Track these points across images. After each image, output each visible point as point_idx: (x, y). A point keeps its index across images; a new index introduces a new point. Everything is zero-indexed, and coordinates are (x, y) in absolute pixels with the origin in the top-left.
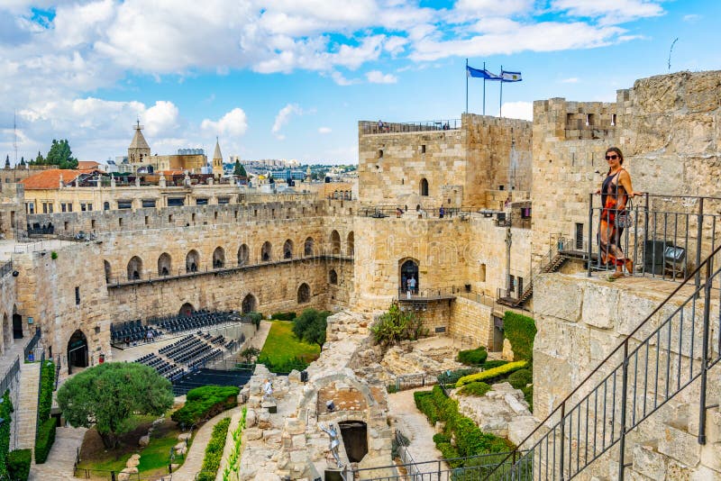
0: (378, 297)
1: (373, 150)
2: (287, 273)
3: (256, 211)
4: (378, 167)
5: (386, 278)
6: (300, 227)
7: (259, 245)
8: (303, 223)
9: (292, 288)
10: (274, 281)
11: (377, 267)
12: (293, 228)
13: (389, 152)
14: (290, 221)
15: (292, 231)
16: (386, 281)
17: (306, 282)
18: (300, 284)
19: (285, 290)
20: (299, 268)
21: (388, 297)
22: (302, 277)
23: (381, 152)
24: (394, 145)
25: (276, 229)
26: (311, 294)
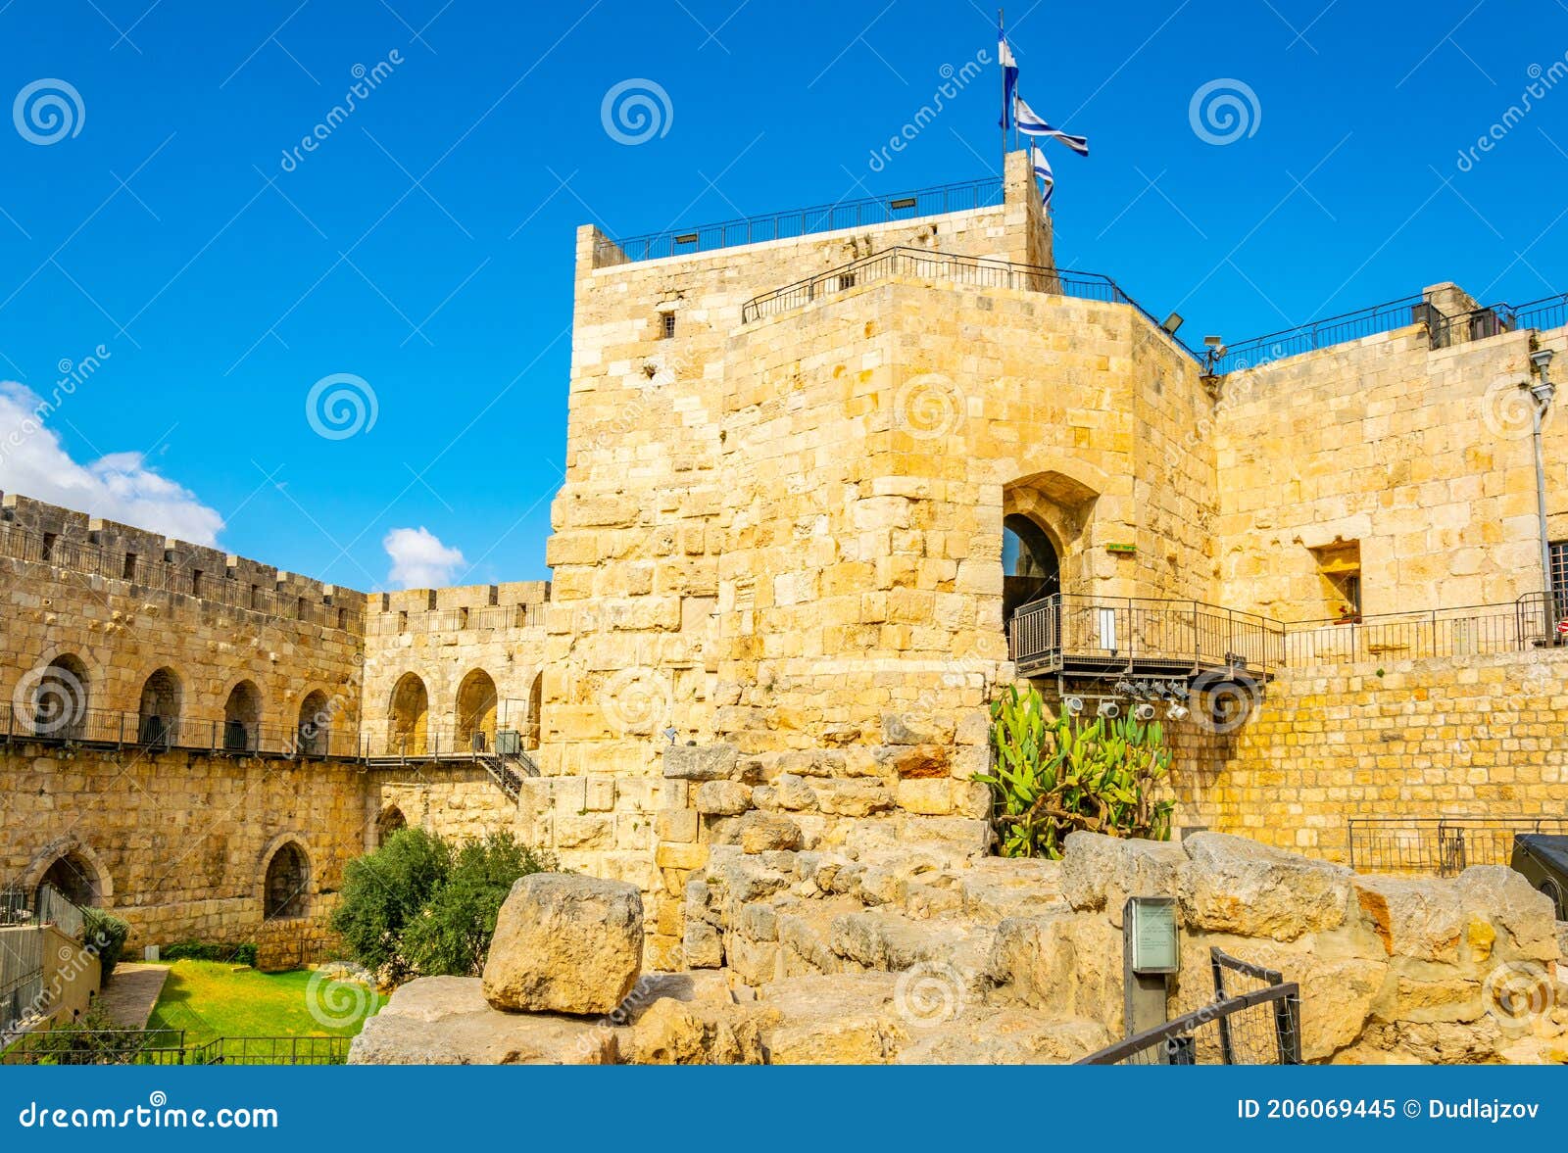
0: (911, 665)
1: (635, 313)
2: (235, 801)
3: (130, 559)
4: (651, 373)
5: (947, 569)
6: (289, 649)
7: (135, 675)
8: (302, 640)
9: (245, 858)
10: (181, 818)
11: (902, 511)
12: (267, 646)
13: (700, 316)
14: (258, 619)
15: (261, 654)
16: (946, 584)
17: (299, 840)
18: (276, 845)
19: (220, 858)
20: (276, 787)
21: (957, 666)
22: (284, 821)
23: (668, 320)
24: (721, 290)
25: (206, 632)
26: (314, 887)
